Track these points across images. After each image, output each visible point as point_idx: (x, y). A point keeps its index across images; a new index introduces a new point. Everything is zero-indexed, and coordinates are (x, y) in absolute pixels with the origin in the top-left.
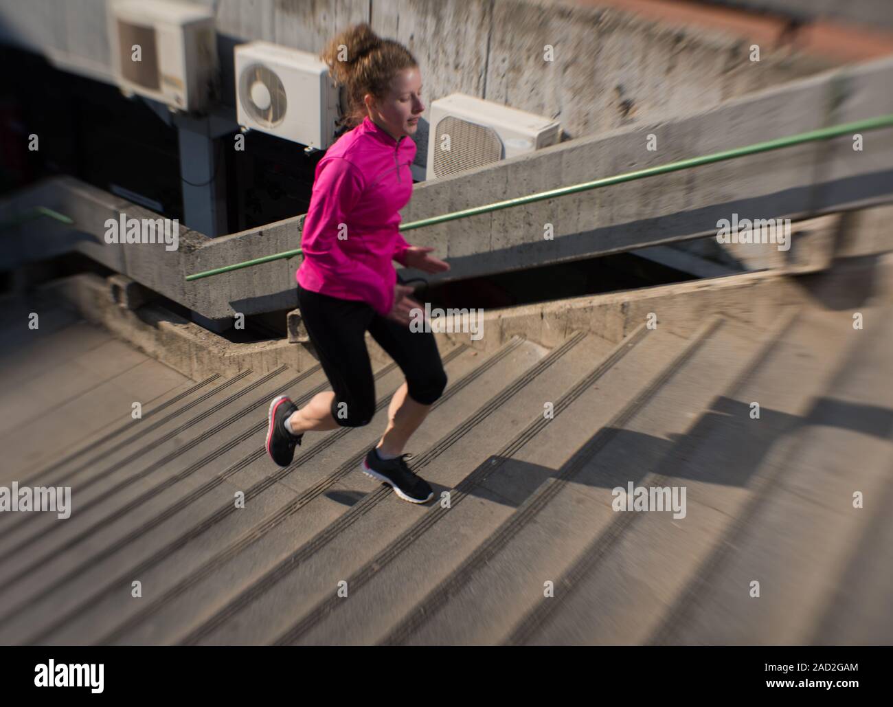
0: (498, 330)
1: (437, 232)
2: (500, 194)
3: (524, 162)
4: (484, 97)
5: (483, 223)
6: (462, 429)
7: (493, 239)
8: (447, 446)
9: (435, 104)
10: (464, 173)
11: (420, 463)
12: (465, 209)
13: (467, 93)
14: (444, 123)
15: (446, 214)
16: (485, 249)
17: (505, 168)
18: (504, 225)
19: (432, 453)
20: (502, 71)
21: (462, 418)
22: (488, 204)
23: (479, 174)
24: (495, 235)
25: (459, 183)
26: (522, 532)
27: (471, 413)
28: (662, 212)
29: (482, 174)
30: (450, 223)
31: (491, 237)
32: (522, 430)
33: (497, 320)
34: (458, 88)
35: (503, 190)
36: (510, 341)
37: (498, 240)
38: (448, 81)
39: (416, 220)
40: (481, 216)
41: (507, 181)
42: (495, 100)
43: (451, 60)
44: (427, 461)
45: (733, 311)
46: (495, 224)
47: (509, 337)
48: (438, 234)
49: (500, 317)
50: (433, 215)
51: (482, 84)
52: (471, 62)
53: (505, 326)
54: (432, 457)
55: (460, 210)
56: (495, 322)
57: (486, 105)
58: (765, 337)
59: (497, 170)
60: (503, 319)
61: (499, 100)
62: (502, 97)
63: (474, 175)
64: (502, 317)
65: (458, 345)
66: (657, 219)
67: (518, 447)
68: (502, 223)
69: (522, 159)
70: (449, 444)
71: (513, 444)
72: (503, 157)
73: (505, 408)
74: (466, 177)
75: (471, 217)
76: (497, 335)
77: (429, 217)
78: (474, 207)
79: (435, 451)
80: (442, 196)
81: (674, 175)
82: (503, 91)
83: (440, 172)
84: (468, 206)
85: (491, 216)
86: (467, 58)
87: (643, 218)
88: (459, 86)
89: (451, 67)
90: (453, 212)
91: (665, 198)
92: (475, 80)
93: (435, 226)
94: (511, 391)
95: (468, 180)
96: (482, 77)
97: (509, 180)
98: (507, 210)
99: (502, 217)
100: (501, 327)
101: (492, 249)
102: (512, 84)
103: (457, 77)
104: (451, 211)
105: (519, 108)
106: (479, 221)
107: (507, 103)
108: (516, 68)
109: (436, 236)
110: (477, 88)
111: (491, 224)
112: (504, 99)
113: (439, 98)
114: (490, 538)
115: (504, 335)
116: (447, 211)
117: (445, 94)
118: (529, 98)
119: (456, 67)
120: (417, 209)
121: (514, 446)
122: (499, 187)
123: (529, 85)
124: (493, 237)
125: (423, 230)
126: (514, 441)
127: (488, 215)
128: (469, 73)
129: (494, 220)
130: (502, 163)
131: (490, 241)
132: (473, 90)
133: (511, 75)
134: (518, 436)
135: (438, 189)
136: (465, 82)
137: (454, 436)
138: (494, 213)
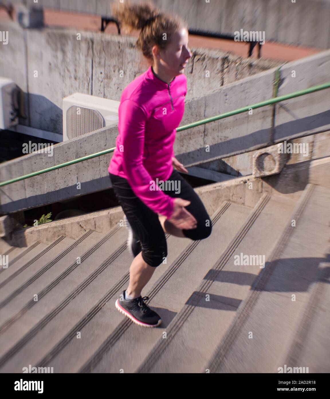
0: (109, 220)
1: (70, 170)
2: (103, 147)
3: (114, 128)
4: (92, 94)
5: (95, 163)
6: (92, 277)
7: (101, 171)
8: (84, 287)
9: (65, 99)
10: (83, 136)
11: (71, 297)
12: (84, 156)
13: (82, 92)
14: (71, 110)
15: (74, 159)
16: (97, 177)
17: (105, 131)
18: (106, 163)
19: (77, 292)
20: (101, 79)
21: (92, 271)
22: (97, 152)
23: (90, 136)
24: (102, 169)
25: (80, 142)
26: (129, 329)
27: (97, 268)
28: (191, 149)
29: (92, 136)
30: (77, 164)
31: (100, 169)
32: (125, 274)
33: (108, 215)
34: (77, 90)
35: (105, 144)
36: (115, 226)
37: (104, 171)
38: (72, 86)
39: (58, 164)
40: (93, 159)
41: (106, 139)
42: (98, 95)
43: (72, 76)
44: (74, 296)
45: (235, 199)
46: (102, 163)
47: (115, 224)
48: (71, 171)
49: (109, 213)
50: (67, 161)
51: (90, 86)
52: (83, 75)
53: (112, 218)
54: (77, 294)
55: (82, 157)
56: (106, 216)
57: (93, 98)
58: (252, 211)
59: (100, 133)
60: (111, 214)
61: (100, 95)
62: (102, 93)
63: (88, 137)
64: (110, 213)
65: (87, 231)
66: (189, 153)
67: (123, 283)
68: (106, 162)
69: (113, 126)
70: (85, 286)
71: (120, 282)
72: (104, 126)
73: (115, 263)
74: (83, 138)
75: (88, 160)
76: (108, 224)
77: (65, 162)
78: (89, 154)
79: (78, 290)
80: (71, 150)
81: (197, 128)
82: (102, 89)
83: (70, 137)
84: (86, 154)
85: (99, 159)
86: (81, 73)
87: (181, 153)
88: (78, 88)
89: (73, 78)
90: (78, 158)
91: (192, 142)
92: (86, 84)
93: (69, 166)
94: (118, 253)
95: (85, 140)
96: (90, 84)
97: (108, 138)
98: (107, 154)
99: (105, 158)
100: (110, 219)
101: (101, 177)
102: (107, 86)
103: (76, 84)
104: (77, 158)
105: (111, 99)
106: (93, 162)
107: (105, 96)
108: (108, 77)
109: (70, 172)
110: (88, 89)
111: (100, 163)
112: (103, 94)
113: (67, 96)
114: (111, 335)
115: (112, 223)
116: (75, 158)
117: (70, 93)
118: (116, 93)
119: (76, 79)
120: (58, 158)
121: (121, 283)
122: (103, 143)
123: (116, 85)
124: (101, 170)
125: (63, 169)
126: (121, 280)
127: (97, 158)
128: (83, 81)
129: (101, 161)
130: (103, 129)
131: (100, 172)
132: (86, 90)
133: (106, 80)
134: (123, 277)
135: (69, 146)
136: (81, 86)
137: (88, 281)
138: (101, 156)
